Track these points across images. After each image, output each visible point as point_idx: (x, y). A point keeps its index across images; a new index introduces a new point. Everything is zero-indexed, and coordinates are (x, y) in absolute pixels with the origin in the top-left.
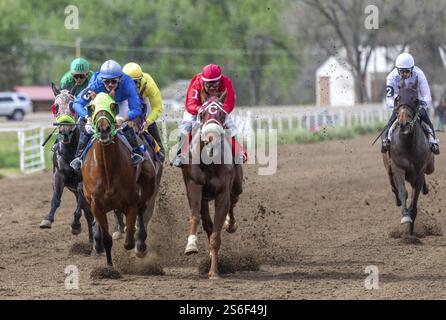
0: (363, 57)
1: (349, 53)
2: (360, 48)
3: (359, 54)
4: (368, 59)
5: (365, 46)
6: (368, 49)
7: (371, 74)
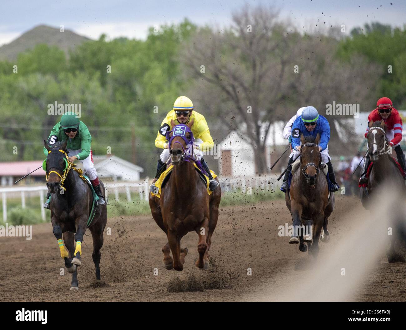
0: (263, 130)
1: (249, 127)
2: (259, 123)
3: (258, 128)
4: (267, 132)
5: (264, 121)
6: (267, 123)
7: (271, 147)
